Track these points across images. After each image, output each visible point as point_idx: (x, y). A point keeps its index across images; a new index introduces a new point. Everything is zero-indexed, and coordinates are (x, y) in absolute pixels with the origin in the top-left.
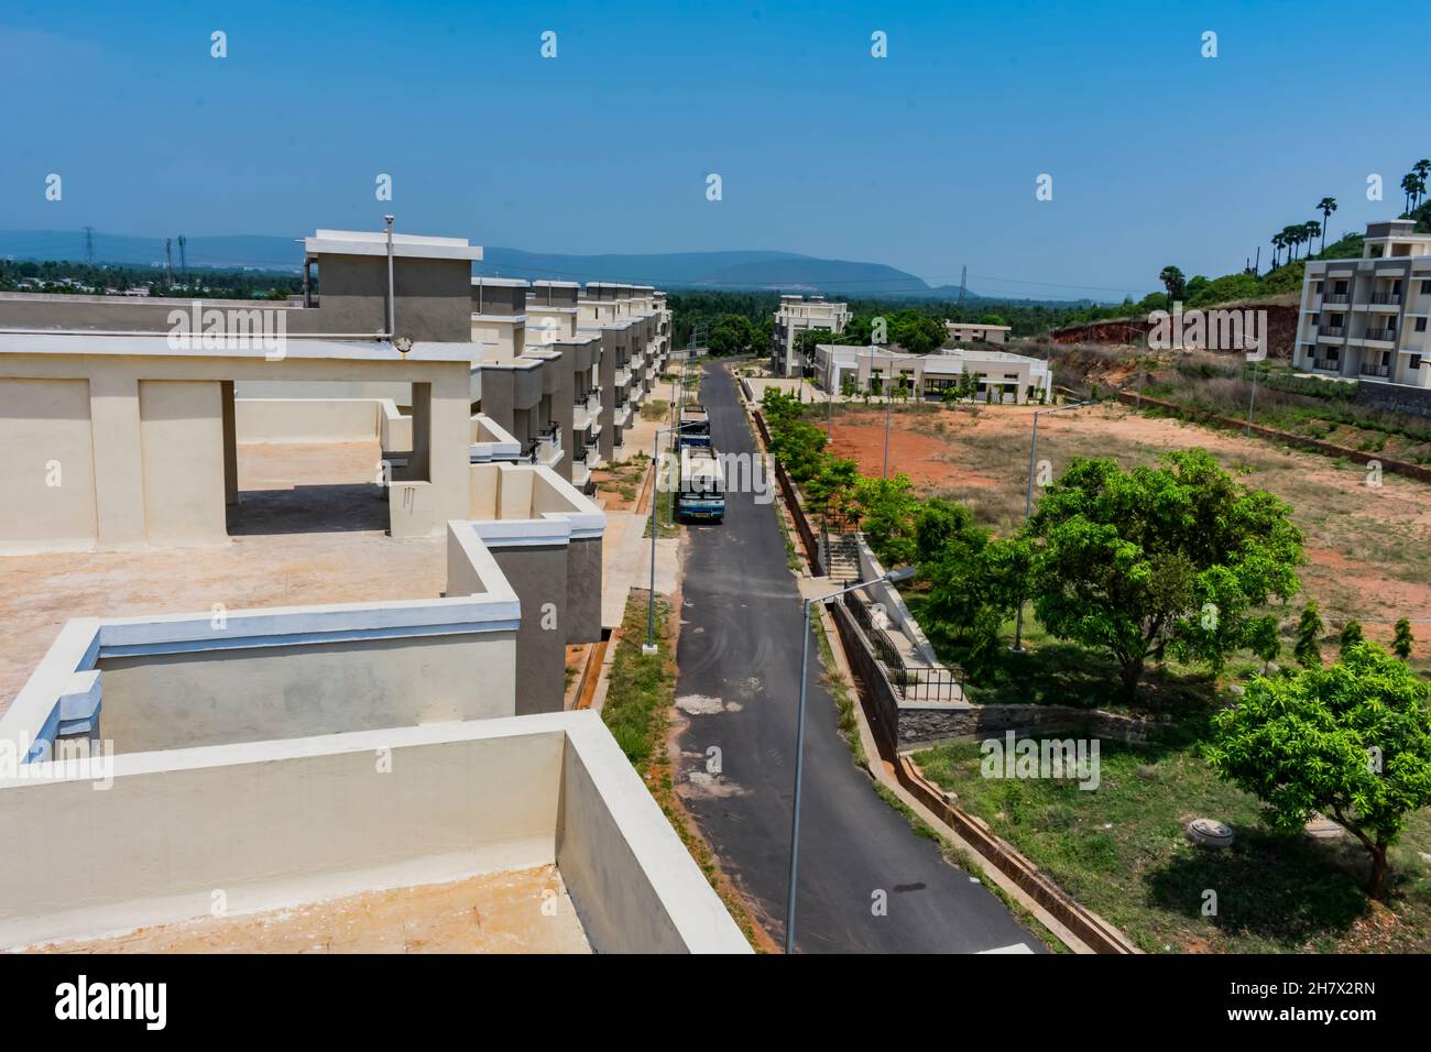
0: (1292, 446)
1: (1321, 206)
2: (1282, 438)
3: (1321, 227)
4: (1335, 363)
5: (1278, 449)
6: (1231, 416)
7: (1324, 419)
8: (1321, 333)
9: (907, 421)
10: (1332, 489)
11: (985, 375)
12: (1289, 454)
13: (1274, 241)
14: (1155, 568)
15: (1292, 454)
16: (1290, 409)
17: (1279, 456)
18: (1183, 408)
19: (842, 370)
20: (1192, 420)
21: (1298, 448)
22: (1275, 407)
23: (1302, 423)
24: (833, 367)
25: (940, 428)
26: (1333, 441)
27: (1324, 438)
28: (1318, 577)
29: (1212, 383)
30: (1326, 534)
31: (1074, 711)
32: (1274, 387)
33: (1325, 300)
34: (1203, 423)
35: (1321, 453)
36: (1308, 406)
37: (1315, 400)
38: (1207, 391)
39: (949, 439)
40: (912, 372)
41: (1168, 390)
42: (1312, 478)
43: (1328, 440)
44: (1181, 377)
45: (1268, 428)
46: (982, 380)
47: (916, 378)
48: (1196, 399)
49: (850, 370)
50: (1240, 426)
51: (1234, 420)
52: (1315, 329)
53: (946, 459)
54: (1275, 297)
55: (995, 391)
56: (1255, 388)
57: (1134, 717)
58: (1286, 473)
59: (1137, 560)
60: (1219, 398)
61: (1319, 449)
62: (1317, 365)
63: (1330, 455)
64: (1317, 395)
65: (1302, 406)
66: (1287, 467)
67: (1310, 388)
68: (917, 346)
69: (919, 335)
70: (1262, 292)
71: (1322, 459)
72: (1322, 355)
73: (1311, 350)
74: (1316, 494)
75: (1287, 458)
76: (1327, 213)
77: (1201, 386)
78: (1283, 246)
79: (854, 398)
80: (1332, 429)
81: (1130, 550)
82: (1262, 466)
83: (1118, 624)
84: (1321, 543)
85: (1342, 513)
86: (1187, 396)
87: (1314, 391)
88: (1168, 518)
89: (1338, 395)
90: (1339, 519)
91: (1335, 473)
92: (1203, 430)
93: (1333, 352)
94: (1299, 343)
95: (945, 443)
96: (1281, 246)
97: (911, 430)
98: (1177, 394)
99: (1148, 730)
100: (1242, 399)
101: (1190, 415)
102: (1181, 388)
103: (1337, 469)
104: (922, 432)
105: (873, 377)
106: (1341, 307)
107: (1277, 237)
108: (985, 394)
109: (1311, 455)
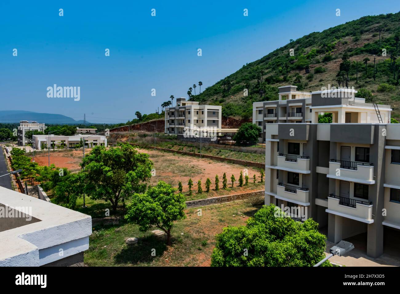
0: (165, 151)
1: (171, 97)
2: (162, 150)
3: (171, 102)
4: (173, 132)
5: (162, 152)
6: (151, 146)
7: (171, 144)
8: (170, 124)
9: (61, 154)
10: (172, 159)
11: (88, 141)
12: (164, 153)
13: (162, 106)
14: (114, 173)
15: (165, 153)
16: (164, 143)
17: (162, 154)
18: (140, 145)
19: (41, 141)
20: (142, 148)
21: (166, 152)
22: (160, 142)
23: (166, 146)
24: (38, 141)
25: (72, 155)
26: (173, 149)
27: (171, 149)
28: (166, 178)
29: (146, 138)
30: (170, 169)
31: (99, 219)
32: (160, 138)
33: (170, 117)
34: (145, 148)
35: (171, 152)
36: (168, 142)
37: (169, 140)
38: (146, 140)
39: (74, 158)
40: (65, 141)
41: (136, 141)
42: (168, 158)
43: (172, 149)
44: (139, 138)
45: (159, 148)
46: (87, 142)
47: (66, 143)
48: (143, 142)
49: (44, 142)
50: (153, 148)
51: (152, 147)
52: (168, 124)
53: (72, 162)
54: (162, 118)
55: (90, 145)
56: (156, 138)
57: (116, 217)
58: (163, 157)
59: (109, 171)
60: (148, 142)
61: (170, 151)
62: (170, 132)
63: (173, 152)
64: (169, 139)
65: (166, 142)
66: (163, 156)
67: (168, 137)
68: (67, 134)
69: (68, 131)
70: (159, 117)
71: (171, 154)
72: (171, 130)
73: (168, 129)
74: (169, 161)
75: (163, 154)
76: (172, 99)
77: (144, 139)
78: (164, 107)
79: (45, 150)
80: (173, 146)
81: (107, 169)
82: (157, 156)
83: (106, 190)
84: (168, 171)
85: (174, 164)
86: (141, 142)
87: (169, 138)
88: (117, 160)
89: (174, 138)
90: (173, 166)
91: (174, 156)
92: (145, 150)
93: (173, 129)
94: (165, 127)
95: (73, 159)
96: (163, 107)
97: (63, 156)
98: (139, 141)
99: (119, 220)
100: (153, 141)
101: (142, 147)
102: (140, 140)
103: (174, 155)
104: (66, 157)
105: (52, 143)
106: (173, 118)
107: (162, 105)
108: (87, 146)
109: (169, 153)
